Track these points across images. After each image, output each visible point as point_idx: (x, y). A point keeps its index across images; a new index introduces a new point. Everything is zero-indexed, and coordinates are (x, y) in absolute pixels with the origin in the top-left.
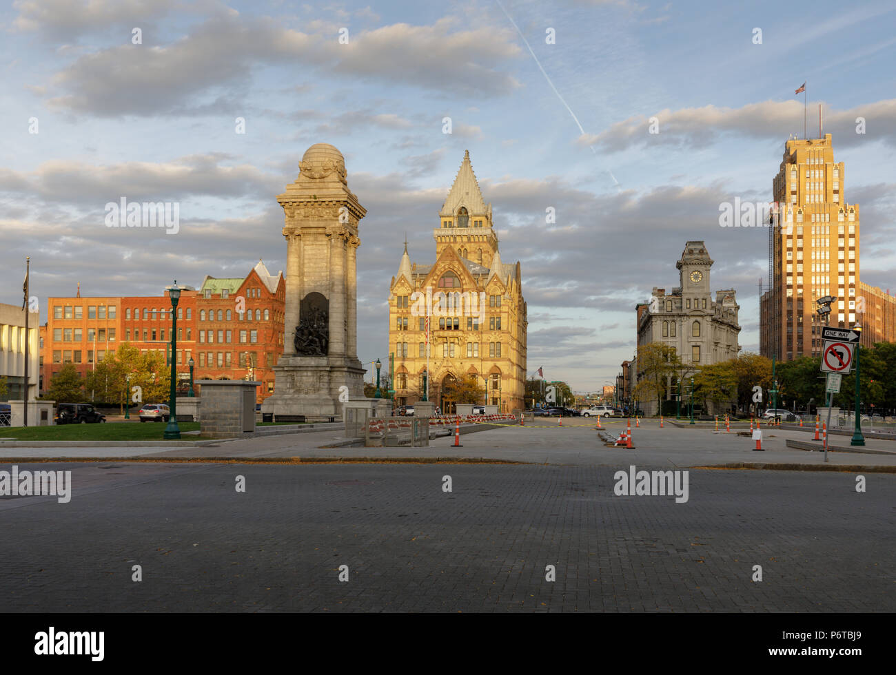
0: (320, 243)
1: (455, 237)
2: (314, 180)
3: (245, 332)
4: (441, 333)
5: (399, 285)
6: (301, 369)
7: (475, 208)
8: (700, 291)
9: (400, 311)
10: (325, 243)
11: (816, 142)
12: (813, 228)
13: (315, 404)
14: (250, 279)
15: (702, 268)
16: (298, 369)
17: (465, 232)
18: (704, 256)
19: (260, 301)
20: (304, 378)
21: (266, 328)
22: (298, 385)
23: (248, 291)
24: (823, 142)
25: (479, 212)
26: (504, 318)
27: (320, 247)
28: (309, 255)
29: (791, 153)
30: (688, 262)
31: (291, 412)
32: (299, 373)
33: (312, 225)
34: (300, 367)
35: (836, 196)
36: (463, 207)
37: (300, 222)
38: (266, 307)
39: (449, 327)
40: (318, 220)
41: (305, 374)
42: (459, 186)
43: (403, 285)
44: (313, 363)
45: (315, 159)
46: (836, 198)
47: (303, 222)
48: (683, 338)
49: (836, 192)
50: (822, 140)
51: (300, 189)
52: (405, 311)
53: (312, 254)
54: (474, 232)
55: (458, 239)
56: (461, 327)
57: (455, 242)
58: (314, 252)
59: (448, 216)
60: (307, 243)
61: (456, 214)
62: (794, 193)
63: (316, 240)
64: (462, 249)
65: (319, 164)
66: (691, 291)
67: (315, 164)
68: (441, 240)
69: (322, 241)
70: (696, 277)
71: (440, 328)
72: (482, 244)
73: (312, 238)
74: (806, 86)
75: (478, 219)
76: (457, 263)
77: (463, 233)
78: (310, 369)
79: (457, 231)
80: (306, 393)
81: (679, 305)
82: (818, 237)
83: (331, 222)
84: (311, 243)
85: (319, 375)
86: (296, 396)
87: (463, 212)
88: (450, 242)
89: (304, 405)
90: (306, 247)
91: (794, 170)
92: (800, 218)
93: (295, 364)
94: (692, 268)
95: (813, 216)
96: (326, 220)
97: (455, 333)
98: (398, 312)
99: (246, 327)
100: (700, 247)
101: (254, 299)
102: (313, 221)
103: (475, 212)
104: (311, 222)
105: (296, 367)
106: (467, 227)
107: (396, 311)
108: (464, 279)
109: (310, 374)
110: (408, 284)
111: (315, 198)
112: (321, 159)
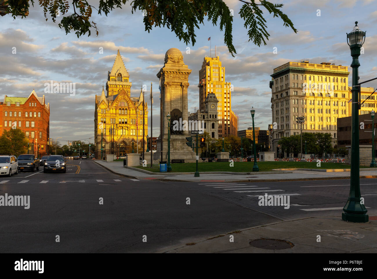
0: (178, 89)
1: (116, 85)
2: (175, 63)
3: (28, 122)
4: (121, 125)
5: (102, 104)
6: (177, 140)
7: (124, 74)
8: (214, 112)
9: (102, 115)
10: (180, 89)
11: (215, 59)
12: (216, 90)
13: (184, 155)
14: (31, 98)
15: (215, 103)
16: (175, 140)
17: (121, 83)
18: (216, 99)
19: (36, 108)
20: (177, 144)
21: (39, 121)
22: (175, 147)
23: (30, 103)
24: (217, 59)
25: (126, 76)
26: (146, 119)
27: (178, 91)
28: (173, 93)
29: (207, 62)
30: (211, 101)
31: (174, 158)
32: (175, 142)
33: (176, 81)
34: (176, 139)
35: (222, 79)
36: (120, 73)
37: (171, 80)
38: (39, 111)
39: (123, 123)
40: (179, 80)
41: (178, 142)
42: (117, 64)
43: (103, 104)
44: (180, 138)
45: (175, 54)
46: (222, 80)
47: (172, 80)
48: (209, 129)
49: (222, 77)
50: (216, 58)
51: (171, 66)
52: (104, 115)
53: (175, 93)
54: (125, 83)
55: (118, 86)
56: (128, 123)
57: (117, 87)
58: (175, 92)
59: (113, 76)
60: (173, 88)
61: (117, 76)
62: (209, 76)
63: (176, 87)
64: (120, 91)
65: (177, 57)
66: (211, 112)
67: (175, 56)
68: (111, 86)
69: (178, 88)
70: (213, 107)
71: (119, 123)
72: (128, 89)
73: (174, 86)
74: (211, 38)
75: (126, 78)
76: (126, 96)
77: (120, 84)
78: (180, 140)
79: (118, 83)
80: (179, 150)
81: (207, 117)
82: (218, 93)
83: (184, 81)
84: (174, 88)
85: (183, 142)
86: (175, 151)
87: (120, 75)
88: (113, 87)
89: (180, 155)
90: (172, 90)
91: (209, 68)
92: (212, 86)
93: (173, 138)
94: (211, 103)
95: (216, 85)
96: (182, 80)
97: (126, 125)
98: (101, 116)
99: (29, 120)
100: (214, 96)
101: (33, 107)
102: (176, 80)
103: (124, 75)
104: (175, 80)
105: (175, 139)
106: (122, 81)
107: (101, 115)
108: (130, 103)
109: (179, 142)
110: (106, 103)
111: (179, 70)
112: (178, 55)
